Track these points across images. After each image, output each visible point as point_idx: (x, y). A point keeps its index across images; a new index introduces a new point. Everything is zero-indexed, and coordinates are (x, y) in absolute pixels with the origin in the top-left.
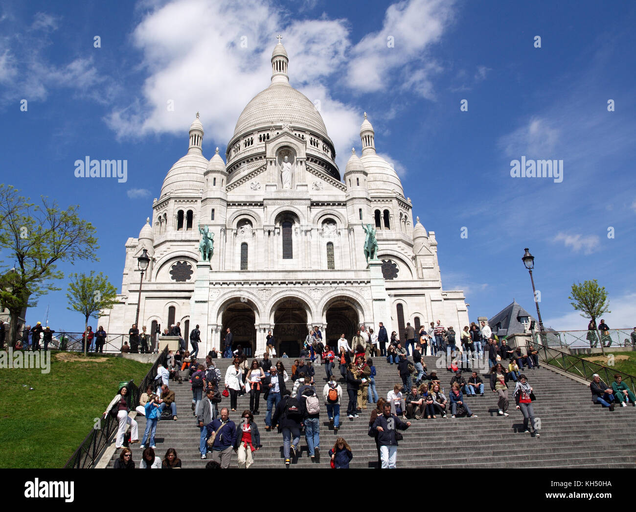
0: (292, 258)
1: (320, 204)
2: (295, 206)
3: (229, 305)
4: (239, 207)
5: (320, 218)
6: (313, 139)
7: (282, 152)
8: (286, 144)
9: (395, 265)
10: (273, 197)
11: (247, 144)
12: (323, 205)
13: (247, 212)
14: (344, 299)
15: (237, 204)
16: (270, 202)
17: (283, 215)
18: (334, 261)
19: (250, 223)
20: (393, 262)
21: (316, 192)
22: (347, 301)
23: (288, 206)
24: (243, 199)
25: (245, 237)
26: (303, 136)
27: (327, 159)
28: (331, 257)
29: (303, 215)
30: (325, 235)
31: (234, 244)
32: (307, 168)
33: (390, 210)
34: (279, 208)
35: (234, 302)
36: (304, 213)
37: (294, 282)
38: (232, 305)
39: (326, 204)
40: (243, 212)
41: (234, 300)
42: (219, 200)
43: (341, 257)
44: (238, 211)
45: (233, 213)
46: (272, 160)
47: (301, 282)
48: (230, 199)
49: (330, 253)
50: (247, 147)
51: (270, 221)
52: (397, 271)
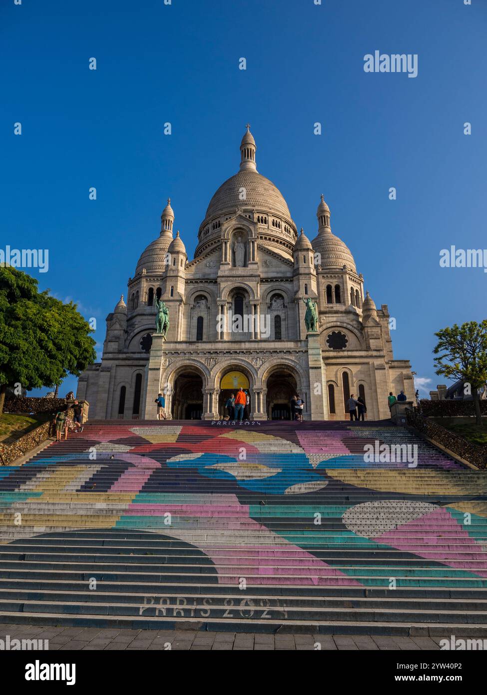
1: (269, 280)
2: (245, 282)
3: (180, 372)
4: (196, 284)
5: (269, 293)
6: (275, 221)
7: (236, 233)
8: (239, 227)
9: (344, 336)
10: (226, 276)
11: (214, 227)
12: (272, 281)
13: (203, 289)
14: (284, 367)
15: (194, 282)
16: (224, 279)
17: (235, 291)
18: (281, 332)
20: (342, 334)
22: (286, 369)
23: (239, 283)
24: (200, 276)
25: (201, 312)
26: (265, 218)
27: (288, 239)
28: (278, 329)
30: (273, 307)
31: (191, 317)
32: (258, 248)
33: (341, 285)
34: (232, 284)
35: (184, 370)
36: (253, 289)
37: (238, 351)
38: (184, 372)
39: (274, 280)
40: (199, 289)
41: (184, 368)
42: (178, 278)
43: (287, 329)
44: (195, 288)
45: (191, 290)
47: (245, 351)
49: (277, 325)
50: (215, 230)
51: (223, 297)
52: (347, 341)
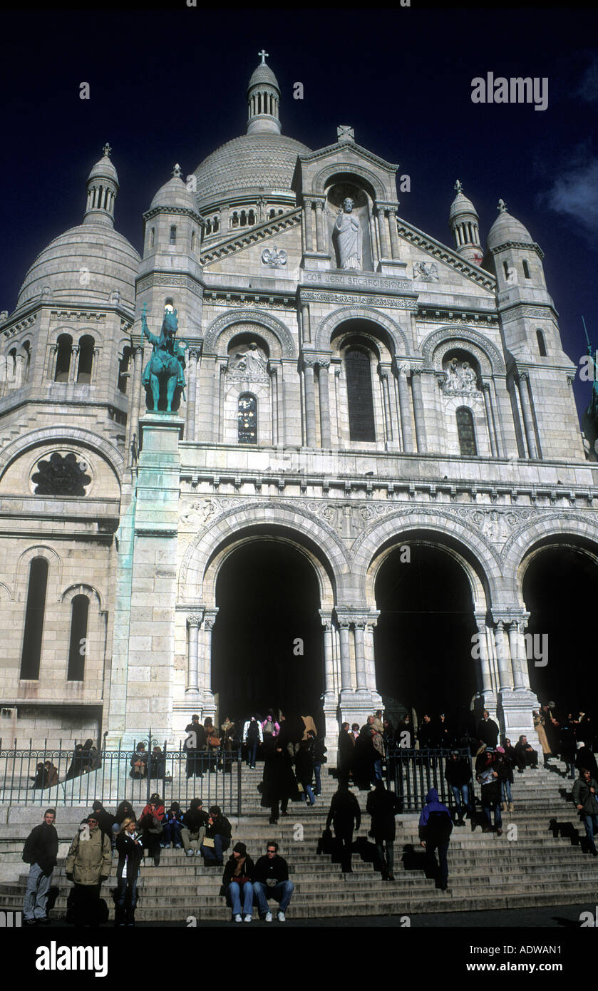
0: (373, 439)
1: (437, 313)
2: (379, 309)
4: (235, 303)
5: (439, 345)
8: (347, 169)
10: (324, 286)
12: (444, 315)
13: (256, 318)
15: (228, 295)
16: (317, 294)
17: (350, 330)
19: (263, 345)
21: (424, 287)
23: (362, 308)
25: (248, 380)
29: (402, 333)
30: (450, 388)
34: (340, 310)
39: (451, 314)
40: (244, 317)
42: (185, 277)
44: (230, 313)
45: (220, 318)
46: (315, 199)
48: (210, 280)
51: (318, 342)
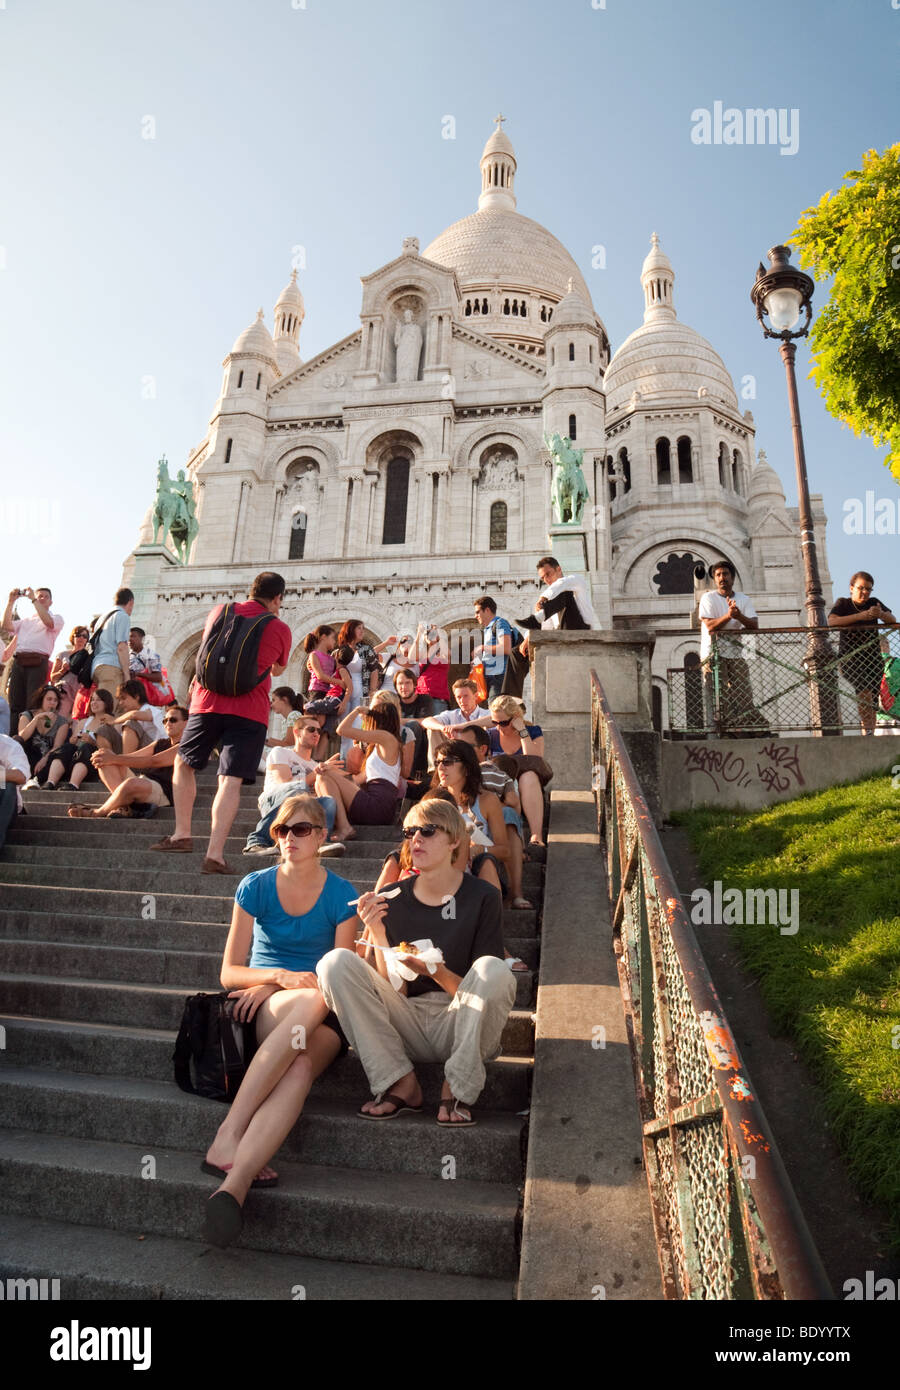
0: (403, 541)
1: (479, 411)
2: (414, 419)
4: (294, 431)
5: (479, 442)
8: (407, 283)
10: (366, 403)
12: (486, 412)
13: (310, 442)
15: (287, 426)
16: (359, 413)
17: (386, 442)
21: (472, 385)
23: (397, 419)
24: (302, 412)
25: (301, 500)
26: (485, 300)
28: (500, 537)
30: (487, 482)
31: (276, 515)
32: (454, 333)
34: (376, 425)
36: (432, 434)
39: (492, 410)
40: (300, 442)
42: (247, 416)
44: (289, 440)
45: (280, 446)
46: (372, 319)
48: (273, 415)
49: (498, 525)
